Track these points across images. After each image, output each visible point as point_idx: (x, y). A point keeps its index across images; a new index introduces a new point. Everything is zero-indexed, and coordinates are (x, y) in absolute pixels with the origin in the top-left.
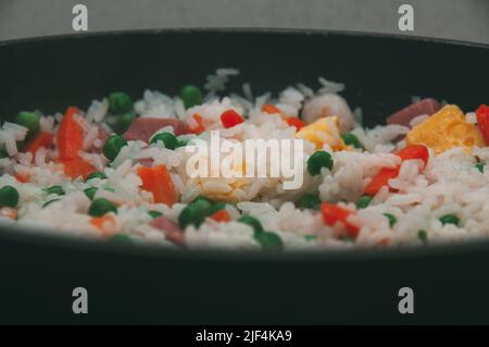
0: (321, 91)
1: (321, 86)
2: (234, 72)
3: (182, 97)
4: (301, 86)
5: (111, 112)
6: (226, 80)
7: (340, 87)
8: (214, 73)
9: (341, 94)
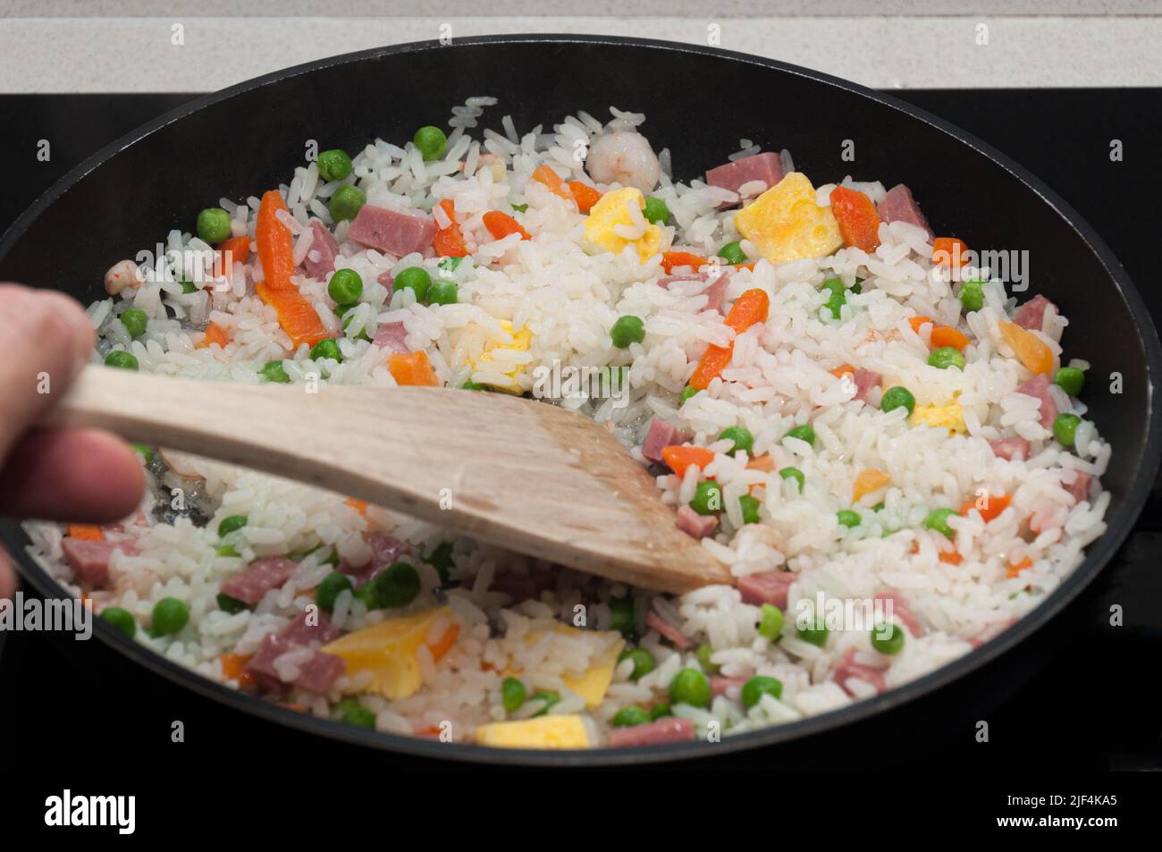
0: (612, 124)
1: (612, 118)
2: (490, 101)
3: (419, 147)
4: (584, 115)
5: (323, 180)
6: (480, 113)
7: (639, 119)
8: (463, 105)
9: (641, 129)
